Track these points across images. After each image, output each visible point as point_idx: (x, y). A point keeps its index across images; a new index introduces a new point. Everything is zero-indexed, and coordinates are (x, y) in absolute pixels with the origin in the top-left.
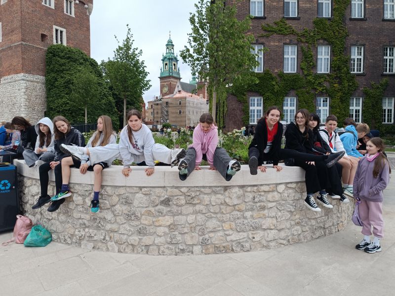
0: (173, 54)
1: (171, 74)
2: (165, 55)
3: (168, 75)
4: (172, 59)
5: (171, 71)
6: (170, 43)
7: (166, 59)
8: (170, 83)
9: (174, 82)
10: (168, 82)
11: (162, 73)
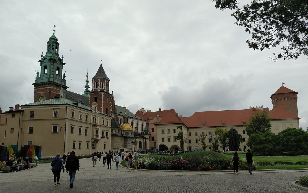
0: (57, 54)
1: (51, 80)
2: (45, 54)
3: (47, 80)
4: (55, 61)
5: (52, 76)
6: (54, 41)
7: (46, 60)
8: (50, 92)
9: (56, 91)
10: (46, 90)
11: (38, 79)
